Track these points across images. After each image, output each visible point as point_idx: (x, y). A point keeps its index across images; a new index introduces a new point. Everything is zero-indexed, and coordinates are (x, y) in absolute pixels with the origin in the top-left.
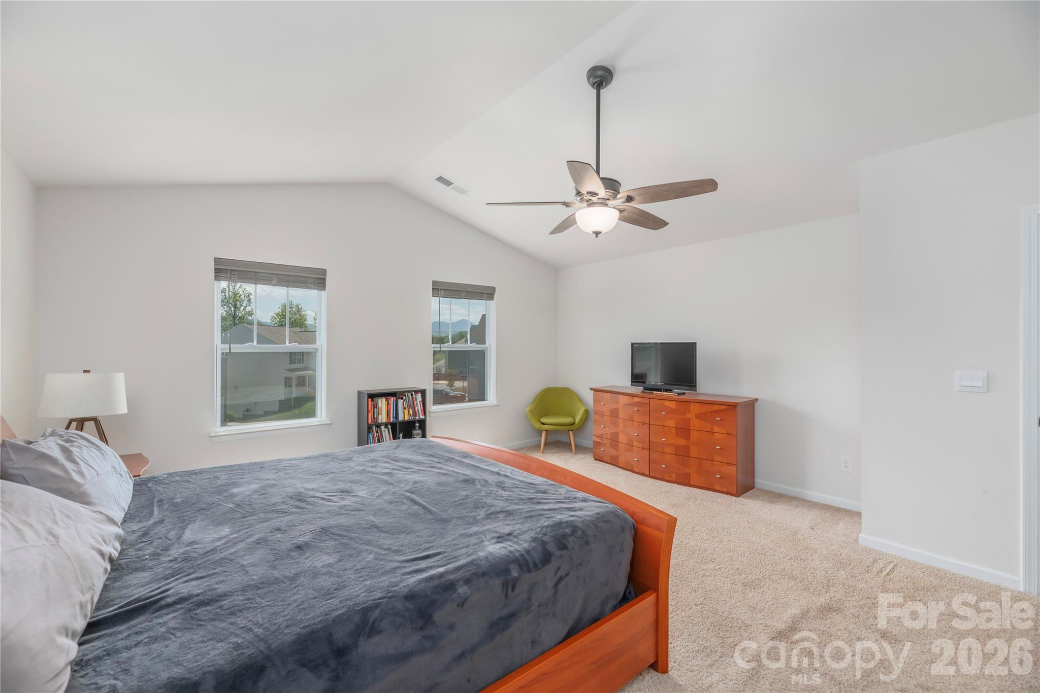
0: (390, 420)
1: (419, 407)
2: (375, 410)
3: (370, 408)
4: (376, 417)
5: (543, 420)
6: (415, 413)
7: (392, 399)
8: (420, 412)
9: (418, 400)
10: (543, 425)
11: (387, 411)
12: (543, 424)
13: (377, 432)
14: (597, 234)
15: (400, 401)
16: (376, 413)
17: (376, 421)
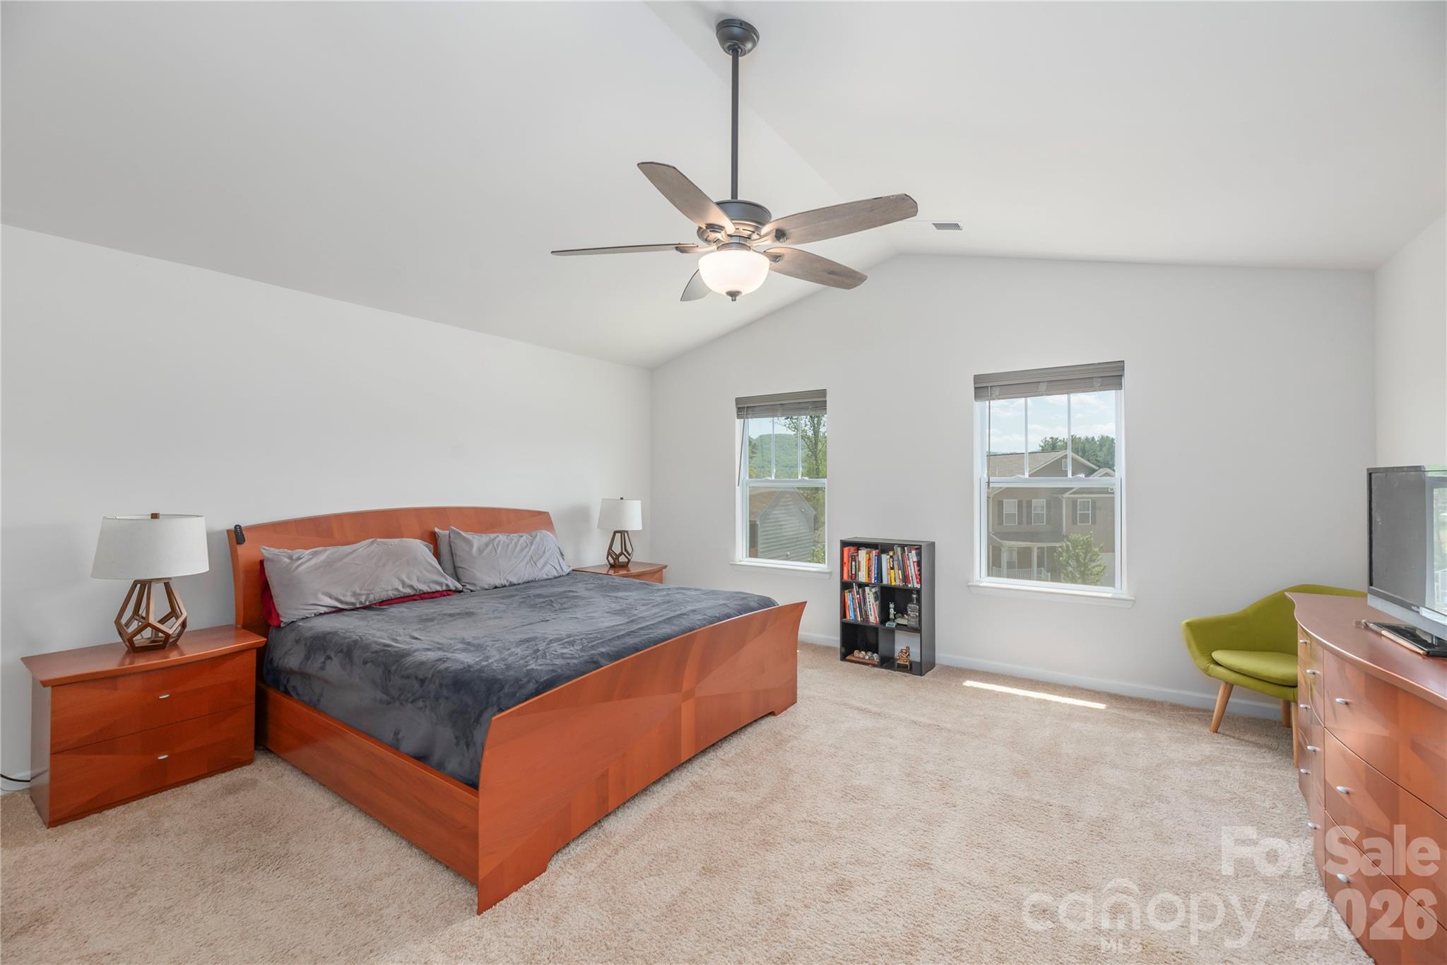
0: (871, 580)
1: (912, 571)
2: (853, 563)
3: (845, 560)
4: (853, 573)
5: (1217, 655)
6: (906, 578)
7: (874, 552)
8: (914, 577)
9: (911, 560)
10: (1212, 666)
11: (869, 568)
12: (1217, 664)
13: (858, 593)
14: (733, 295)
15: (885, 557)
16: (854, 567)
17: (853, 578)
